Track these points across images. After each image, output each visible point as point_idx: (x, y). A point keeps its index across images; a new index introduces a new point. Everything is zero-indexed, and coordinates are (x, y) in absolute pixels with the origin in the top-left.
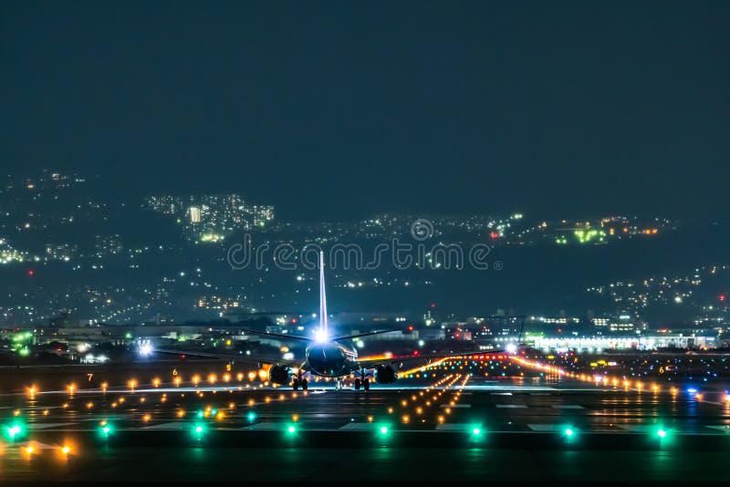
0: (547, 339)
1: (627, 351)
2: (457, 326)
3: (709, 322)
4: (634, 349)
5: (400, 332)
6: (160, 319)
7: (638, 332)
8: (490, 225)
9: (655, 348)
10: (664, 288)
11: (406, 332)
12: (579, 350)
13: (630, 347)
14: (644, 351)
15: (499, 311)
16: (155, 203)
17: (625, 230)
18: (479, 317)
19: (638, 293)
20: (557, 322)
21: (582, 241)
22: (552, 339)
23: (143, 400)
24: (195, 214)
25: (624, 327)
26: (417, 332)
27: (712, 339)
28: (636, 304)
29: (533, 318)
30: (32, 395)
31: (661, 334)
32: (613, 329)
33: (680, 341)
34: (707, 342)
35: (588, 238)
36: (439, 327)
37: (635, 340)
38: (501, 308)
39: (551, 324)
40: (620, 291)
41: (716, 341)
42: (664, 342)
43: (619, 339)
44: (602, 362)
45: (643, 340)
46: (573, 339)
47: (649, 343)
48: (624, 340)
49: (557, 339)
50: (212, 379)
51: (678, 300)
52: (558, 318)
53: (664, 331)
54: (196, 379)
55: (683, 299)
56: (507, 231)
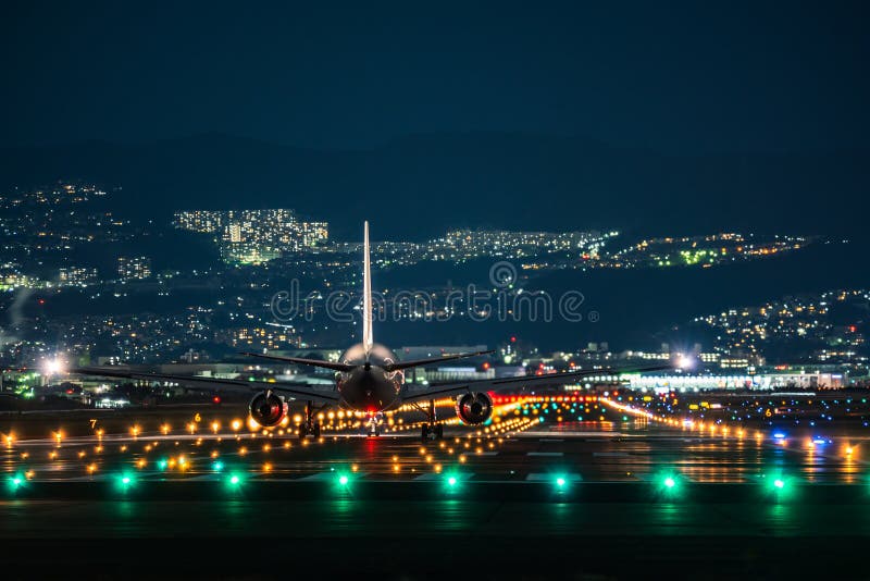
0: (644, 377)
1: (738, 390)
2: (541, 363)
3: (838, 357)
4: (746, 388)
5: (473, 369)
6: (193, 356)
7: (753, 369)
8: (581, 244)
9: (772, 387)
10: (784, 317)
11: (480, 369)
12: (683, 390)
13: (742, 386)
14: (758, 391)
15: (590, 345)
16: (187, 219)
17: (740, 249)
18: (566, 352)
19: (755, 323)
20: (659, 357)
21: (689, 262)
22: (650, 378)
23: (124, 448)
24: (235, 233)
25: (737, 363)
26: (493, 370)
27: (840, 376)
28: (751, 336)
29: (630, 353)
30: (10, 443)
31: (779, 372)
32: (723, 366)
33: (801, 378)
34: (833, 380)
35: (695, 260)
36: (520, 364)
37: (748, 379)
38: (593, 342)
39: (652, 359)
40: (734, 322)
41: (843, 379)
42: (782, 381)
43: (729, 378)
44: (704, 404)
45: (758, 379)
46: (675, 377)
47: (765, 382)
48: (735, 378)
49: (656, 378)
50: (236, 425)
51: (801, 331)
52: (660, 353)
53: (783, 368)
54: (215, 426)
55: (808, 330)
56: (601, 251)
